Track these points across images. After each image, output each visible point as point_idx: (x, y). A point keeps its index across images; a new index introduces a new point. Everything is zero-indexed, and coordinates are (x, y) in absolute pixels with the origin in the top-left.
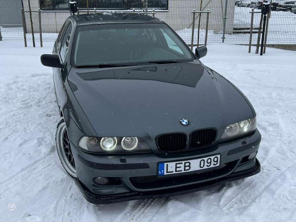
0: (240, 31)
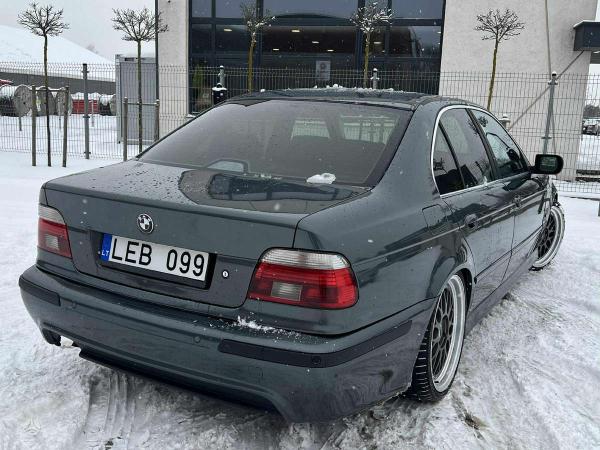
0: (591, 177)
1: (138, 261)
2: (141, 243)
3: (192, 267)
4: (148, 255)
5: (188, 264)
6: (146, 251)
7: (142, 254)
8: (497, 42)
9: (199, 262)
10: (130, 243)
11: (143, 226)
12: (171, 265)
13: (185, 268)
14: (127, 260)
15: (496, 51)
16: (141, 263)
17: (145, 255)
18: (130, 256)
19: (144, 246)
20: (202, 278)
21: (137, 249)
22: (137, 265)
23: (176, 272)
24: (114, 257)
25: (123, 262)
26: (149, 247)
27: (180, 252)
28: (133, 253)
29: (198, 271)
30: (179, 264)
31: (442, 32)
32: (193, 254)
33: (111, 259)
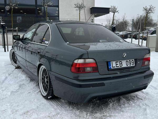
1: (119, 66)
2: (119, 61)
3: (132, 63)
4: (122, 64)
5: (131, 63)
6: (121, 63)
7: (120, 64)
8: (80, 11)
9: (133, 62)
10: (116, 62)
11: (124, 56)
12: (127, 65)
13: (130, 64)
14: (117, 67)
15: (80, 13)
16: (120, 66)
17: (121, 64)
18: (117, 66)
19: (120, 62)
20: (134, 65)
21: (118, 63)
22: (119, 67)
23: (129, 66)
24: (113, 67)
25: (116, 68)
26: (121, 62)
27: (128, 61)
28: (118, 64)
29: (133, 64)
30: (129, 64)
31: (59, 8)
32: (131, 60)
33: (112, 68)
